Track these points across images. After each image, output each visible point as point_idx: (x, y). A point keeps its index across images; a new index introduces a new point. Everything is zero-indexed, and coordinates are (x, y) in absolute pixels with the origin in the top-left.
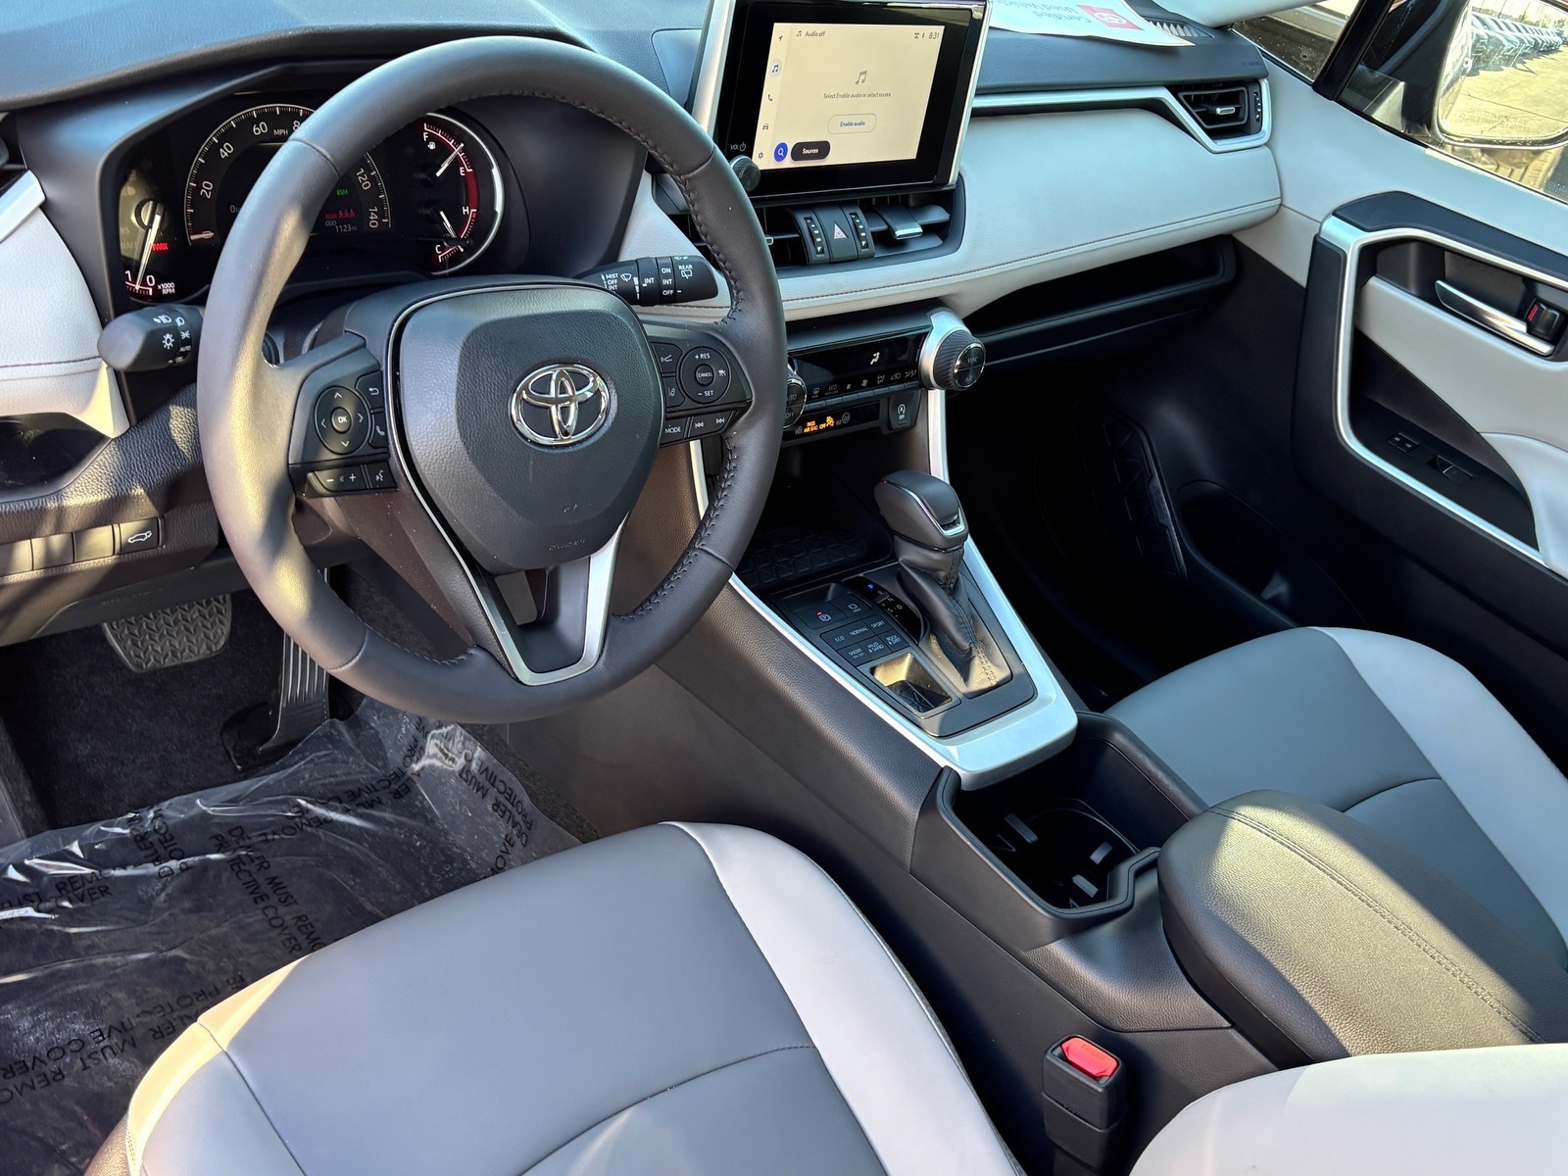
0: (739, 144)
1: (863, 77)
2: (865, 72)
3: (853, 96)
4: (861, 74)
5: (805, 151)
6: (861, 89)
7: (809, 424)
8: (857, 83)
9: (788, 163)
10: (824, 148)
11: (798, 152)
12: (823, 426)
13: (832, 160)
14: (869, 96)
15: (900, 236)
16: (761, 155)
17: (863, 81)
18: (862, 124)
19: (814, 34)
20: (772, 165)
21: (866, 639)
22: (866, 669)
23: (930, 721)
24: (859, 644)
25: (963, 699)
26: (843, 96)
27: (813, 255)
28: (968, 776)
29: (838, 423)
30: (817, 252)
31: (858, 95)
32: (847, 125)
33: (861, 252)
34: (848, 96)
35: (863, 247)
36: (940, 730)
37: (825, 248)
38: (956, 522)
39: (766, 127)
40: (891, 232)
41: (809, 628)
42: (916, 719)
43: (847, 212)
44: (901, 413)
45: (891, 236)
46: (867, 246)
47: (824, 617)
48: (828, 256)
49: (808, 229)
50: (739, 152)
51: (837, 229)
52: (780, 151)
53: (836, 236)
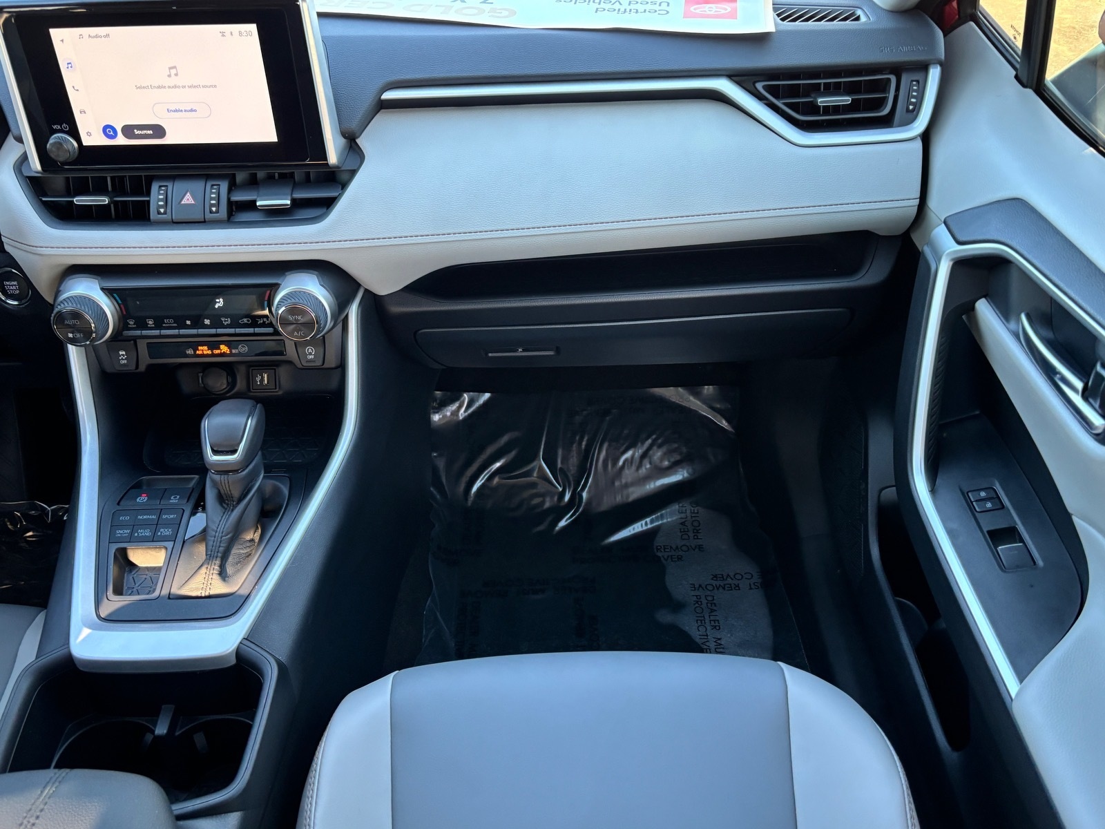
0: (60, 125)
1: (173, 71)
2: (175, 67)
3: (169, 87)
4: (171, 68)
5: (137, 132)
6: (173, 81)
7: (200, 348)
8: (169, 76)
9: (121, 140)
10: (159, 131)
11: (128, 130)
12: (217, 352)
13: (169, 140)
14: (190, 87)
15: (259, 206)
16: (89, 134)
17: (176, 75)
18: (192, 110)
19: (96, 36)
20: (103, 141)
21: (145, 525)
22: (114, 547)
23: (114, 603)
24: (134, 527)
25: (163, 597)
26: (159, 87)
27: (153, 215)
28: (76, 658)
29: (234, 351)
30: (159, 213)
31: (175, 87)
32: (176, 111)
33: (209, 216)
34: (165, 87)
35: (211, 212)
36: (110, 615)
37: (169, 211)
38: (234, 452)
39: (82, 112)
40: (255, 202)
41: (118, 504)
42: (102, 599)
43: (209, 184)
44: (310, 354)
45: (251, 206)
46: (217, 212)
47: (143, 499)
48: (167, 217)
49: (156, 196)
50: (61, 131)
51: (188, 196)
52: (109, 131)
53: (184, 201)
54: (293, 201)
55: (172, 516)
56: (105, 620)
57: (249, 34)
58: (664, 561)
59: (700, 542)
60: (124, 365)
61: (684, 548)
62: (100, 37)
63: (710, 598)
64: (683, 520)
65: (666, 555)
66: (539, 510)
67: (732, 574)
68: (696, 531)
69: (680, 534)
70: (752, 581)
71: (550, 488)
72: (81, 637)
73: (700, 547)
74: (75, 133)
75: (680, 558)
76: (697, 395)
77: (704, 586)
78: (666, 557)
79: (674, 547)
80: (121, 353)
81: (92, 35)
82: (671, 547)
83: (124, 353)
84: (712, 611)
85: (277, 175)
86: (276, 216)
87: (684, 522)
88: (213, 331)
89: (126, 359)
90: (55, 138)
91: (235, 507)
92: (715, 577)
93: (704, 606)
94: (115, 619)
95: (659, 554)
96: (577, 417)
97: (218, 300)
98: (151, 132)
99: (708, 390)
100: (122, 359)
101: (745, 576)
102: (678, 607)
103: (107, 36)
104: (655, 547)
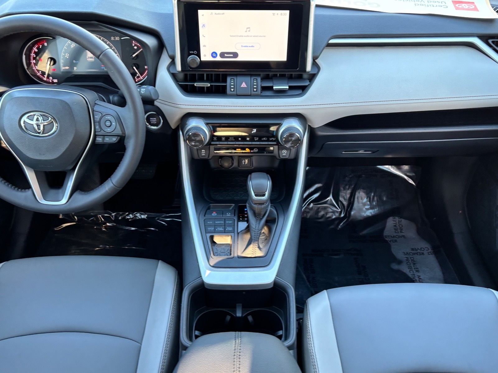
0: (194, 51)
1: (248, 30)
2: (249, 28)
3: (245, 36)
4: (247, 28)
5: (226, 55)
6: (248, 34)
7: (237, 149)
8: (246, 31)
9: (219, 59)
10: (235, 55)
11: (222, 55)
12: (243, 151)
13: (240, 58)
14: (254, 36)
15: (275, 89)
16: (205, 56)
17: (249, 31)
18: (252, 46)
19: (219, 14)
20: (210, 59)
21: (220, 225)
22: (209, 235)
23: (215, 260)
24: (215, 226)
25: (236, 257)
26: (240, 36)
27: (228, 92)
28: (206, 283)
29: (252, 151)
30: (231, 91)
31: (248, 36)
32: (245, 46)
33: (253, 93)
34: (243, 36)
35: (254, 91)
36: (215, 264)
37: (235, 90)
38: (264, 195)
39: (204, 46)
40: (272, 87)
41: (205, 216)
42: (209, 257)
43: (253, 78)
44: (284, 153)
45: (270, 88)
46: (256, 91)
47: (214, 214)
48: (235, 93)
49: (230, 82)
50: (193, 54)
51: (244, 84)
52: (214, 54)
53: (242, 86)
54: (290, 87)
55: (230, 222)
56: (213, 267)
57: (285, 14)
58: (389, 242)
59: (403, 234)
60: (204, 156)
61: (397, 237)
62: (220, 14)
63: (412, 259)
64: (395, 224)
65: (390, 239)
66: (330, 219)
67: (419, 248)
68: (401, 229)
69: (394, 230)
70: (429, 251)
71: (335, 209)
72: (207, 274)
73: (404, 236)
74: (199, 55)
75: (396, 241)
76: (399, 169)
77: (408, 253)
78: (390, 240)
79: (392, 236)
80: (202, 151)
81: (217, 13)
82: (391, 236)
83: (204, 151)
84: (414, 264)
85: (278, 75)
86: (281, 93)
87: (395, 225)
88: (250, 143)
89: (205, 153)
90: (192, 57)
91: (261, 219)
92: (412, 249)
93: (410, 262)
94: (217, 266)
95: (387, 239)
96: (347, 178)
97: (253, 130)
98: (232, 55)
99: (406, 167)
100: (203, 154)
101: (425, 249)
102: (400, 262)
103: (223, 14)
104: (384, 236)
